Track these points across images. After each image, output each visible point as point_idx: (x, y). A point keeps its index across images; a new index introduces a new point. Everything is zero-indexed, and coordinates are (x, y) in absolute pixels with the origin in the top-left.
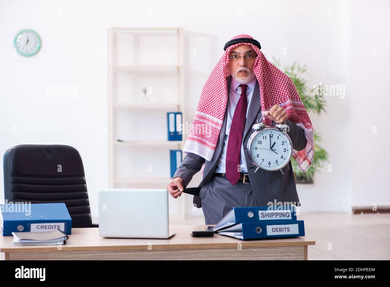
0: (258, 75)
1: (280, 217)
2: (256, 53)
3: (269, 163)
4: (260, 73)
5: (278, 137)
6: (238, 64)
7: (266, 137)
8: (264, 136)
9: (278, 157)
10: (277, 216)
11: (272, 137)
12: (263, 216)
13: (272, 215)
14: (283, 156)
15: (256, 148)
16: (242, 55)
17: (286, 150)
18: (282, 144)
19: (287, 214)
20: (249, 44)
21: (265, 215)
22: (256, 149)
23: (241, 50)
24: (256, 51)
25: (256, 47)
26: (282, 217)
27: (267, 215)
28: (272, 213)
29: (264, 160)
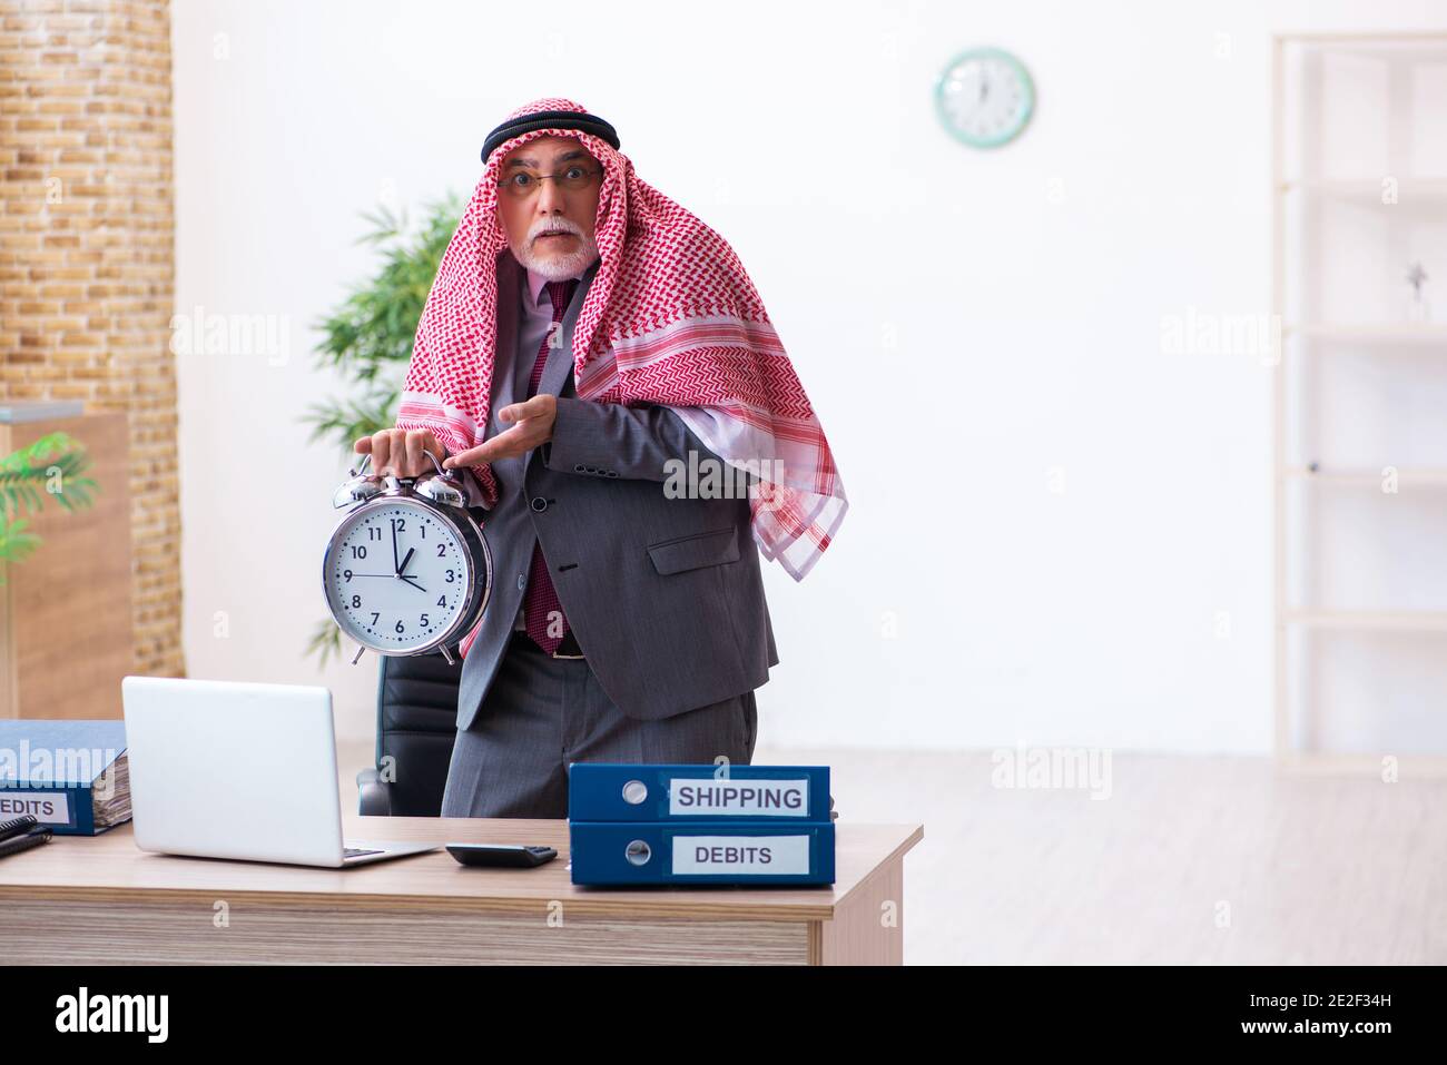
0: (605, 248)
1: (760, 805)
2: (600, 163)
3: (399, 627)
4: (614, 239)
5: (423, 527)
6: (535, 206)
7: (379, 529)
8: (371, 529)
9: (427, 603)
10: (746, 801)
11: (400, 530)
12: (687, 800)
13: (726, 798)
14: (443, 597)
15: (349, 575)
16: (545, 171)
17: (455, 576)
18: (440, 555)
19: (792, 796)
20: (568, 132)
21: (695, 795)
22: (350, 577)
23: (543, 156)
24: (599, 156)
25: (597, 143)
26: (767, 805)
27: (705, 796)
28: (726, 790)
29: (378, 614)
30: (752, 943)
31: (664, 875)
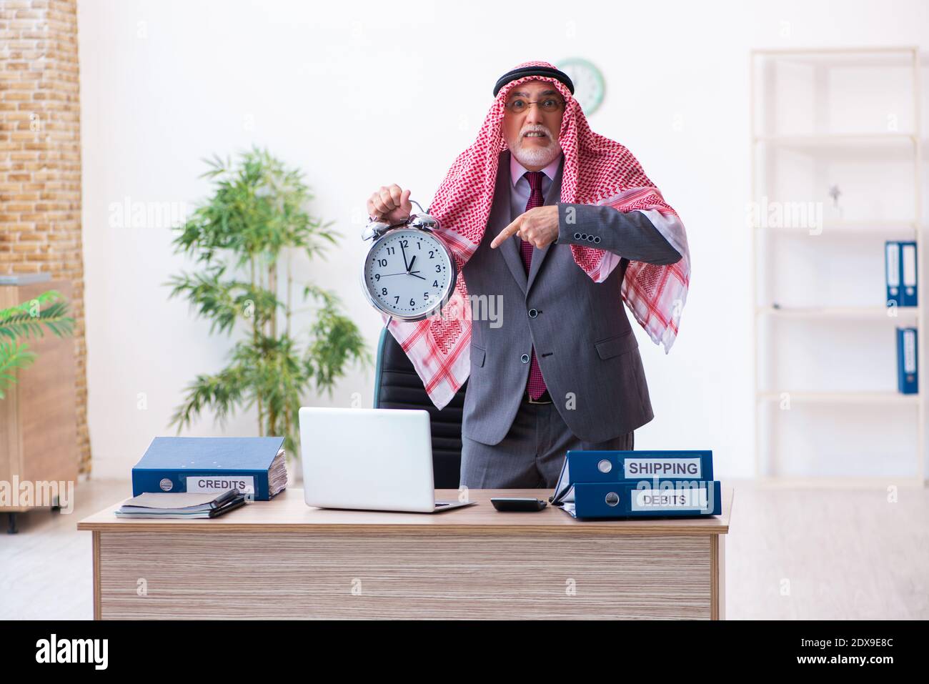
0: (567, 150)
1: (674, 473)
2: (565, 98)
4: (572, 144)
10: (667, 471)
12: (634, 470)
13: (655, 469)
16: (533, 100)
19: (692, 467)
20: (548, 79)
21: (638, 467)
23: (533, 91)
26: (678, 473)
27: (644, 468)
28: (655, 464)
30: (679, 548)
31: (627, 511)
